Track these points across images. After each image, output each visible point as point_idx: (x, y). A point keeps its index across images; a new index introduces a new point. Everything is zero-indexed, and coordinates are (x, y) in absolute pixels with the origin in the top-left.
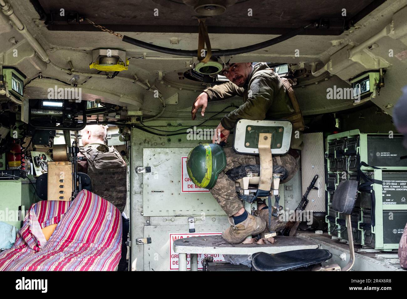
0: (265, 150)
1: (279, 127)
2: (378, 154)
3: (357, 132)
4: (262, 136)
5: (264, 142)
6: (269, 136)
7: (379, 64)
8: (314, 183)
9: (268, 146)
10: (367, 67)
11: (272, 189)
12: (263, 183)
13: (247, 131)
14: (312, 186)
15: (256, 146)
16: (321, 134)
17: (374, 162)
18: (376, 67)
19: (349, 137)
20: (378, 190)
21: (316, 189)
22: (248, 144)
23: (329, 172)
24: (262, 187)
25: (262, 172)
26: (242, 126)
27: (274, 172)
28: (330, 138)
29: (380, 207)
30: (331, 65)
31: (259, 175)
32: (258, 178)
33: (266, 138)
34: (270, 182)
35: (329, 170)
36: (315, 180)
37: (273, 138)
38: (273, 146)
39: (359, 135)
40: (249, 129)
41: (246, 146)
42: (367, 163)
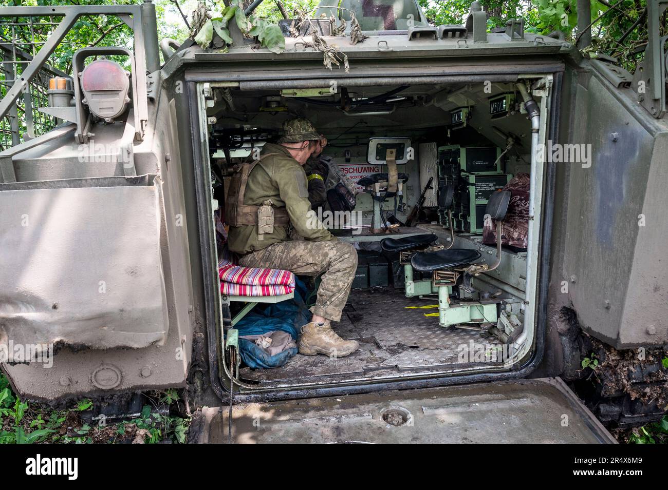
0: (391, 161)
1: (401, 144)
2: (474, 163)
3: (458, 146)
4: (388, 151)
5: (391, 156)
6: (394, 150)
7: (468, 103)
8: (430, 184)
9: (393, 158)
10: (460, 105)
11: (398, 190)
12: (391, 186)
13: (377, 147)
14: (428, 186)
15: (384, 159)
16: (435, 144)
17: (471, 169)
18: (466, 105)
19: (453, 150)
20: (472, 190)
21: (432, 188)
22: (378, 158)
23: (440, 176)
24: (390, 190)
25: (390, 179)
26: (373, 144)
27: (399, 178)
28: (440, 149)
29: (474, 202)
30: (436, 101)
31: (387, 181)
32: (387, 183)
33: (392, 153)
34: (396, 185)
35: (440, 174)
36: (430, 182)
37: (397, 152)
38: (397, 158)
39: (459, 149)
40: (379, 146)
41: (377, 159)
42: (465, 170)
